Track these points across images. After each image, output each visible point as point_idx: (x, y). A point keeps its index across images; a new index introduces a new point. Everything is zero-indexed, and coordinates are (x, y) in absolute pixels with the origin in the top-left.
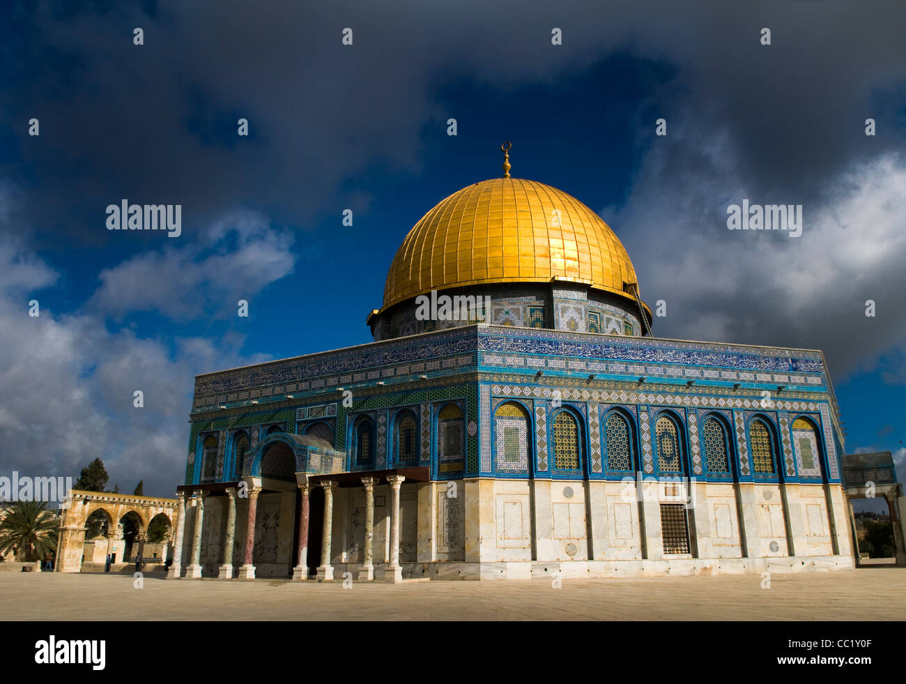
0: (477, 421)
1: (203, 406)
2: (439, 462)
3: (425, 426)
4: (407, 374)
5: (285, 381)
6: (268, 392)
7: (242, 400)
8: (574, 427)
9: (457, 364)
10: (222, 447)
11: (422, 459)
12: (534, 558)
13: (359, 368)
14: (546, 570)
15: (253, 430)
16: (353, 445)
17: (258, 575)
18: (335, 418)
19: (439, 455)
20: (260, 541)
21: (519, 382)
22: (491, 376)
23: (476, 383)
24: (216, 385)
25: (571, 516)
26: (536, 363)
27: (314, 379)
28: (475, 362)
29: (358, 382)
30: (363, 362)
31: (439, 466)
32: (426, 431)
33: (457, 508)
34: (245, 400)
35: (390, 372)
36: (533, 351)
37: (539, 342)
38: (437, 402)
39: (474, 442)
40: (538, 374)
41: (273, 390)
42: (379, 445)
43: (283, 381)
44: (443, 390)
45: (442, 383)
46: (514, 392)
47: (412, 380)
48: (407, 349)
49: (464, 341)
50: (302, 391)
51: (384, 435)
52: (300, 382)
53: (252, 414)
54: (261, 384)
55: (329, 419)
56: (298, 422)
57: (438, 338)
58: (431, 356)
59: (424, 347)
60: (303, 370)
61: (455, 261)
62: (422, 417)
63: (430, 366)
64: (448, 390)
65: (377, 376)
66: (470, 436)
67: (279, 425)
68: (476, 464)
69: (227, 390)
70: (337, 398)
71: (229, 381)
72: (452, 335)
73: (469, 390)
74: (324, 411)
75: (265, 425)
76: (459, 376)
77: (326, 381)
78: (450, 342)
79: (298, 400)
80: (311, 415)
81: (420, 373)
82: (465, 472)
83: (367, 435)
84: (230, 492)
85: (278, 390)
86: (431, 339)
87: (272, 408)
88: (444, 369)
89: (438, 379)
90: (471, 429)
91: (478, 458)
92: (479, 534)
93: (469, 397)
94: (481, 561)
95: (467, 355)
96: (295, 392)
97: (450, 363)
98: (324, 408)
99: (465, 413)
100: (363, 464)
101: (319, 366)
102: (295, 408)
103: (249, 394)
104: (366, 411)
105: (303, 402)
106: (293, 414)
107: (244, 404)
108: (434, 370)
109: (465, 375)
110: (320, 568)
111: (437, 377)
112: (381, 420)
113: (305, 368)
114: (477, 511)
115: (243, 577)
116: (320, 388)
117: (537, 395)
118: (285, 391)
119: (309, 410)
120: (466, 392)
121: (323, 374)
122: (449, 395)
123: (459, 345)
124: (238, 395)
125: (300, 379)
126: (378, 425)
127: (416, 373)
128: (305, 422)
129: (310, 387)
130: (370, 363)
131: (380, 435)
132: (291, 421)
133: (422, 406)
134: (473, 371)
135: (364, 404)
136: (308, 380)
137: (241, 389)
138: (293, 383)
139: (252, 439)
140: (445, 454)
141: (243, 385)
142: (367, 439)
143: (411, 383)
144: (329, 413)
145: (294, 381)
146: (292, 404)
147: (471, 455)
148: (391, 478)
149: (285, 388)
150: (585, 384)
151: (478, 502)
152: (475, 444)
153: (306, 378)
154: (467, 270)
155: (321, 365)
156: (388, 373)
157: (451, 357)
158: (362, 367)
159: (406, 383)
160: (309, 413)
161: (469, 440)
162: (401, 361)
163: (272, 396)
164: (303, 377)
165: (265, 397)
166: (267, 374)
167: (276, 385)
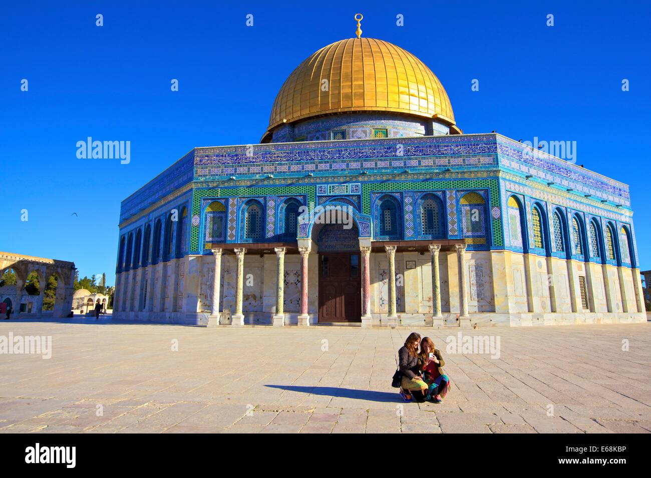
0: (500, 207)
1: (207, 175)
2: (462, 237)
3: (452, 208)
4: (431, 166)
5: (302, 161)
6: (284, 168)
7: (254, 173)
8: (538, 219)
9: (479, 162)
10: (232, 213)
11: (450, 233)
12: (530, 310)
13: (382, 156)
14: (538, 319)
15: (268, 199)
16: (377, 218)
18: (359, 197)
19: (462, 231)
21: (517, 181)
22: (506, 174)
23: (497, 178)
24: (221, 158)
25: (542, 281)
26: (525, 170)
27: (334, 162)
28: (496, 161)
29: (382, 168)
30: (386, 152)
32: (452, 212)
34: (257, 173)
35: (414, 163)
38: (461, 191)
39: (499, 223)
40: (527, 177)
41: (289, 167)
42: (407, 220)
43: (300, 160)
44: (467, 182)
45: (466, 176)
46: (516, 189)
47: (437, 171)
48: (430, 146)
49: (484, 145)
50: (322, 170)
51: (411, 212)
52: (320, 163)
53: (267, 186)
54: (275, 161)
55: (353, 196)
56: (319, 197)
57: (459, 140)
58: (453, 154)
59: (447, 146)
60: (322, 153)
61: (362, 91)
62: (448, 200)
63: (453, 161)
64: (471, 181)
65: (402, 165)
66: (494, 218)
67: (297, 198)
68: (501, 239)
69: (235, 163)
70: (360, 179)
71: (236, 155)
72: (472, 139)
73: (491, 183)
74: (347, 189)
75: (281, 196)
76: (483, 171)
77: (348, 164)
78: (471, 145)
79: (319, 178)
80: (333, 191)
81: (444, 166)
82: (491, 245)
83: (389, 212)
84: (280, 251)
85: (295, 168)
86: (453, 140)
87: (289, 182)
88: (467, 165)
89: (463, 172)
90: (494, 213)
91: (503, 235)
92: (507, 292)
93: (491, 188)
94: (510, 312)
95: (489, 156)
96: (314, 171)
97: (473, 160)
98: (347, 187)
99: (488, 201)
100: (387, 235)
101: (340, 152)
102: (315, 184)
103: (262, 168)
104: (392, 193)
105: (324, 180)
106: (313, 189)
107: (257, 177)
108: (458, 165)
109: (488, 171)
110: (391, 318)
111: (462, 171)
112: (408, 200)
113: (324, 151)
114: (504, 275)
115: (301, 324)
116: (342, 170)
117: (526, 193)
118: (303, 169)
119: (330, 187)
120: (488, 185)
121: (344, 158)
122: (472, 186)
123: (480, 147)
124: (249, 169)
125: (320, 161)
126: (404, 204)
127: (440, 166)
128: (326, 196)
129: (331, 167)
130: (394, 154)
131: (407, 212)
132: (311, 195)
133: (447, 192)
134: (495, 169)
135: (389, 186)
136: (328, 162)
137: (251, 163)
138: (311, 163)
139: (268, 208)
140: (468, 231)
141: (254, 160)
142: (389, 215)
143: (437, 173)
144: (352, 191)
145: (312, 161)
146: (312, 181)
147: (497, 233)
148: (460, 245)
149: (303, 166)
150: (546, 189)
151: (504, 268)
152: (499, 224)
153: (326, 160)
154: (372, 99)
155: (342, 151)
156: (412, 163)
157: (473, 156)
158: (385, 156)
159: (431, 173)
160: (330, 190)
161: (494, 221)
162: (424, 154)
163: (289, 172)
164: (322, 159)
165: (281, 172)
166: (281, 153)
167: (292, 163)
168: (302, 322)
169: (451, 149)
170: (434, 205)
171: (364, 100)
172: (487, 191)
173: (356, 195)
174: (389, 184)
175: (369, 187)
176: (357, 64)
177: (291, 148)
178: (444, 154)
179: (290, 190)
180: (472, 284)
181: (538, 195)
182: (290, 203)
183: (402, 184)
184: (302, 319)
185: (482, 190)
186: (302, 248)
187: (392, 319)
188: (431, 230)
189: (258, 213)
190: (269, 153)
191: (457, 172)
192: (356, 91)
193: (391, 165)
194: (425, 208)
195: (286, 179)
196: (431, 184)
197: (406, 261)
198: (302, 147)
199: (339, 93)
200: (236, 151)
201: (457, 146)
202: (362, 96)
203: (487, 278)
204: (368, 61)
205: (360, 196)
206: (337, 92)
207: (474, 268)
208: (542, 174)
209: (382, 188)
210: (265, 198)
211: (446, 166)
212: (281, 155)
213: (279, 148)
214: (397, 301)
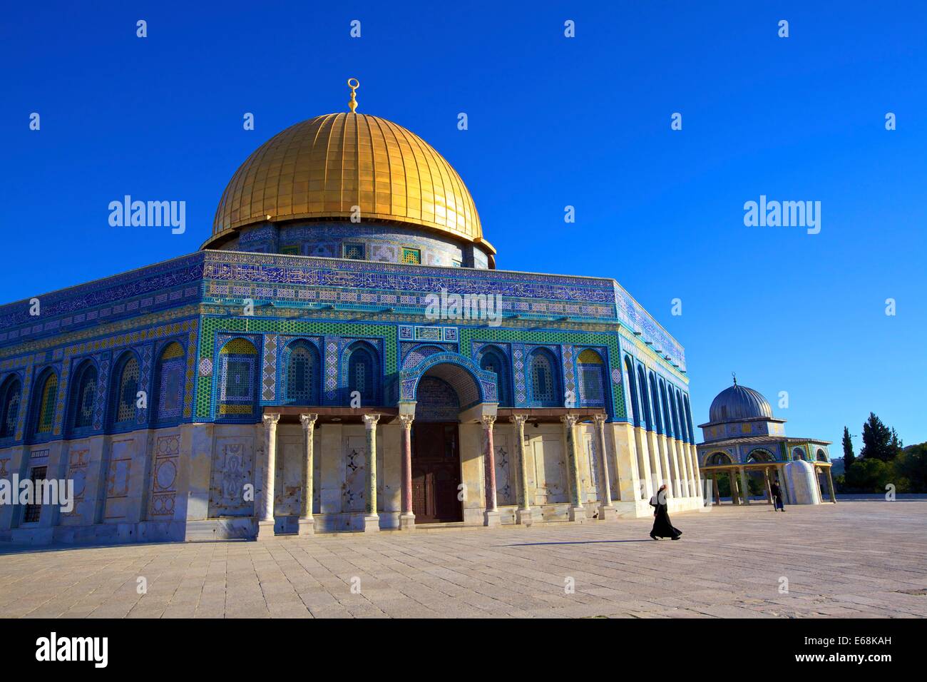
0: (620, 370)
1: (226, 296)
3: (569, 368)
4: (544, 312)
5: (377, 289)
6: (352, 297)
7: (305, 300)
9: (597, 312)
10: (271, 357)
15: (326, 340)
18: (455, 345)
19: (579, 398)
21: (628, 339)
23: (617, 334)
24: (250, 271)
28: (615, 313)
30: (489, 289)
32: (569, 373)
34: (310, 300)
35: (524, 306)
38: (578, 346)
39: (620, 389)
40: (635, 334)
41: (359, 296)
42: (518, 381)
43: (374, 287)
44: (584, 335)
45: (584, 328)
46: (628, 348)
47: (551, 319)
48: (542, 287)
49: (601, 292)
50: (406, 305)
51: (521, 371)
52: (402, 294)
53: (324, 321)
54: (338, 285)
55: (447, 344)
56: (401, 342)
58: (569, 299)
59: (562, 289)
60: (405, 281)
62: (564, 358)
63: (569, 308)
64: (589, 336)
66: (615, 383)
67: (370, 341)
68: (623, 409)
69: (275, 281)
70: (458, 321)
71: (277, 270)
72: (588, 283)
73: (609, 339)
74: (440, 334)
75: (347, 338)
76: (602, 324)
78: (588, 290)
79: (403, 315)
80: (421, 336)
81: (558, 313)
82: (613, 416)
84: (372, 420)
85: (367, 298)
86: (567, 282)
88: (584, 314)
89: (581, 323)
90: (614, 376)
91: (625, 404)
92: (631, 475)
93: (611, 346)
94: (635, 499)
95: (607, 306)
96: (395, 305)
97: (590, 310)
98: (440, 331)
99: (607, 361)
102: (396, 324)
103: (318, 293)
104: (497, 343)
105: (409, 319)
106: (393, 331)
107: (311, 306)
108: (575, 314)
109: (607, 324)
111: (579, 321)
112: (517, 354)
113: (408, 278)
117: (633, 353)
118: (379, 300)
119: (417, 330)
120: (607, 341)
122: (591, 340)
123: (597, 294)
124: (297, 292)
125: (402, 291)
126: (513, 360)
127: (554, 313)
128: (412, 342)
130: (499, 291)
131: (517, 370)
132: (390, 339)
133: (563, 347)
134: (614, 323)
135: (494, 335)
136: (414, 294)
137: (301, 285)
138: (391, 293)
139: (326, 354)
140: (586, 397)
141: (305, 280)
143: (551, 321)
144: (447, 337)
145: (392, 290)
146: (392, 319)
147: (618, 401)
149: (379, 297)
150: (644, 350)
151: (627, 445)
152: (621, 391)
153: (411, 291)
155: (432, 280)
156: (522, 306)
157: (590, 304)
159: (544, 321)
160: (417, 333)
161: (614, 386)
162: (536, 297)
163: (359, 303)
164: (405, 289)
165: (346, 302)
166: (347, 274)
167: (363, 291)
169: (566, 293)
170: (546, 363)
172: (605, 349)
173: (452, 344)
174: (494, 331)
175: (469, 334)
177: (361, 268)
178: (557, 298)
179: (360, 329)
180: (593, 465)
181: (640, 356)
182: (356, 348)
183: (511, 332)
185: (599, 347)
186: (404, 416)
190: (328, 272)
191: (574, 323)
194: (535, 366)
195: (355, 312)
196: (544, 335)
200: (275, 263)
201: (572, 290)
205: (457, 344)
209: (486, 336)
210: (322, 339)
211: (561, 313)
212: (346, 277)
213: (344, 266)
214: (506, 489)
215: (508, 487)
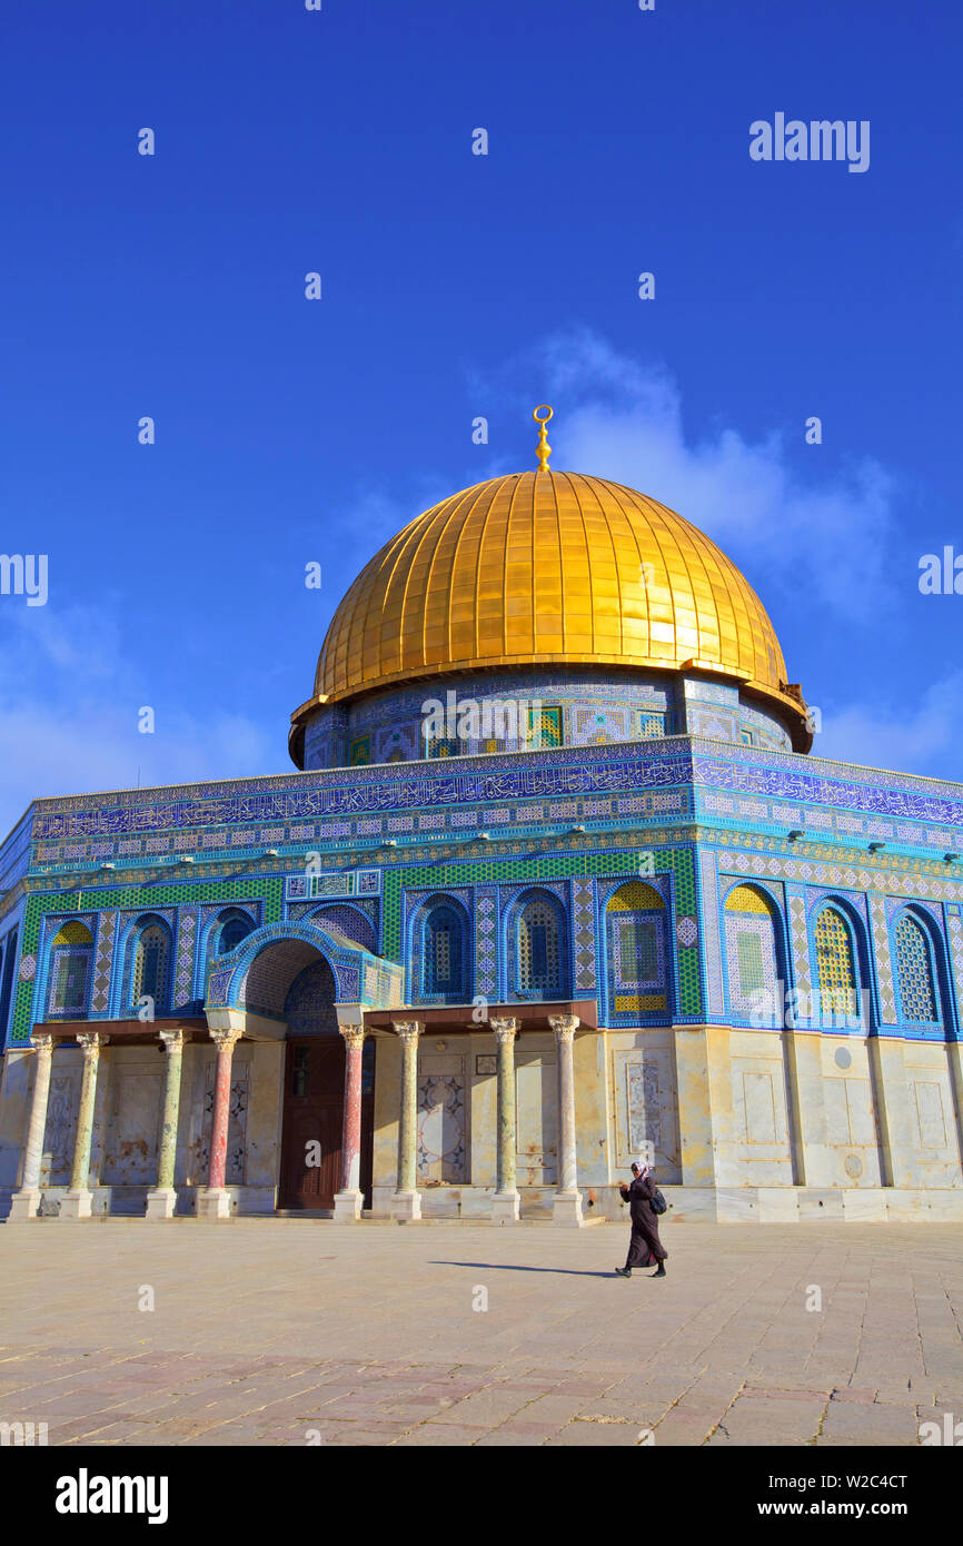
0: (696, 917)
1: (55, 862)
2: (611, 993)
3: (584, 923)
4: (539, 822)
5: (257, 821)
6: (217, 840)
7: (154, 854)
8: (845, 938)
9: (649, 807)
10: (106, 946)
11: (578, 985)
12: (798, 1181)
13: (429, 803)
14: (821, 1203)
15: (180, 913)
16: (417, 951)
17: (244, 1210)
18: (376, 900)
19: (611, 979)
20: (199, 1140)
21: (760, 848)
22: (718, 834)
23: (692, 846)
24: (88, 819)
25: (850, 1102)
26: (788, 817)
27: (324, 821)
28: (689, 805)
29: (429, 832)
30: (439, 793)
31: (612, 1001)
32: (585, 933)
33: (656, 1081)
34: (160, 854)
35: (501, 815)
36: (780, 792)
37: (788, 777)
38: (609, 879)
39: (693, 957)
40: (793, 836)
41: (229, 836)
42: (481, 955)
43: (252, 819)
44: (620, 856)
45: (618, 842)
46: (757, 868)
47: (552, 833)
48: (538, 774)
49: (662, 766)
50: (298, 842)
51: (490, 936)
52: (294, 824)
53: (179, 883)
54: (199, 824)
55: (363, 899)
56: (290, 904)
57: (606, 755)
58: (591, 790)
59: (577, 772)
60: (299, 802)
61: (499, 615)
62: (576, 904)
63: (591, 808)
64: (631, 856)
65: (474, 822)
66: (682, 946)
67: (244, 907)
68: (699, 998)
69: (116, 831)
70: (380, 859)
71: (120, 813)
72: (635, 753)
73: (676, 858)
74: (351, 884)
75: (210, 905)
76: (656, 830)
77: (354, 825)
78: (632, 766)
79: (290, 859)
80: (320, 890)
81: (567, 820)
82: (675, 1014)
83: (446, 935)
84: (171, 1039)
85: (240, 837)
86: (591, 757)
87: (228, 872)
88: (622, 816)
89: (612, 834)
90: (682, 931)
91: (701, 987)
92: (710, 1133)
93: (677, 871)
94: (718, 1184)
95: (671, 791)
96: (280, 844)
97: (633, 804)
98: (351, 878)
99: (670, 902)
100: (440, 991)
101: (337, 796)
102: (282, 875)
103: (172, 841)
104: (449, 889)
105: (301, 865)
106: (278, 886)
107: (161, 861)
108: (601, 817)
109: (669, 829)
110: (399, 1197)
111: (608, 831)
112: (483, 906)
113: (305, 796)
114: (703, 1088)
115: (205, 1214)
116: (341, 839)
117: (791, 874)
118: (258, 839)
119: (315, 880)
120: (670, 862)
121: (345, 811)
122: (633, 866)
123: (652, 771)
124: (144, 843)
125: (294, 819)
126: (477, 917)
127: (559, 820)
128: (306, 903)
129: (317, 834)
130: (456, 795)
131: (482, 936)
132: (273, 901)
133: (575, 884)
134: (685, 823)
135: (443, 875)
136: (311, 822)
137: (150, 831)
138: (276, 825)
139: (179, 933)
140: (625, 978)
141: (156, 823)
142: (446, 942)
143: (550, 838)
144: (363, 888)
145: (278, 820)
146: (276, 867)
147: (688, 981)
148: (558, 1019)
149: (258, 834)
150: (863, 860)
151: (705, 1071)
152: (694, 961)
153: (308, 817)
154: (524, 634)
155: (342, 793)
156: (497, 816)
157: (635, 794)
158: (438, 803)
159: (537, 839)
160: (314, 887)
161: (682, 952)
162: (524, 795)
163: (228, 848)
164: (299, 815)
165: (211, 849)
166: (214, 804)
167: (235, 827)
168: (206, 1207)
169: (586, 778)
170: (550, 916)
171: (504, 637)
172: (667, 878)
173: (371, 898)
174: (443, 869)
175: (399, 878)
176: (488, 549)
177: (234, 791)
180: (633, 1112)
181: (833, 877)
182: (232, 918)
183: (474, 867)
184: (207, 1201)
185: (656, 876)
186: (217, 1031)
187: (402, 1201)
188: (541, 977)
189: (162, 945)
190: (189, 805)
191: (596, 835)
192: (485, 616)
193: (448, 823)
194: (529, 923)
195: (219, 864)
196: (537, 865)
197: (477, 1056)
198: (258, 788)
199: (446, 624)
200: (119, 803)
201: (600, 771)
202: (497, 628)
203: (668, 1097)
204: (517, 540)
205: (378, 898)
206: (441, 622)
207: (639, 1072)
208: (851, 823)
209: (428, 878)
210: (175, 909)
211: (573, 820)
212: (212, 808)
213: (210, 793)
214: (457, 1155)
215: (461, 1150)
